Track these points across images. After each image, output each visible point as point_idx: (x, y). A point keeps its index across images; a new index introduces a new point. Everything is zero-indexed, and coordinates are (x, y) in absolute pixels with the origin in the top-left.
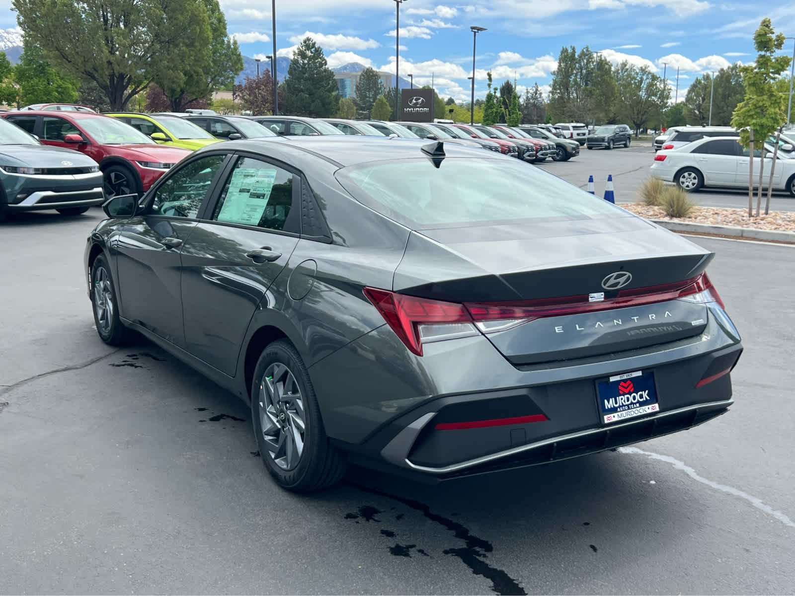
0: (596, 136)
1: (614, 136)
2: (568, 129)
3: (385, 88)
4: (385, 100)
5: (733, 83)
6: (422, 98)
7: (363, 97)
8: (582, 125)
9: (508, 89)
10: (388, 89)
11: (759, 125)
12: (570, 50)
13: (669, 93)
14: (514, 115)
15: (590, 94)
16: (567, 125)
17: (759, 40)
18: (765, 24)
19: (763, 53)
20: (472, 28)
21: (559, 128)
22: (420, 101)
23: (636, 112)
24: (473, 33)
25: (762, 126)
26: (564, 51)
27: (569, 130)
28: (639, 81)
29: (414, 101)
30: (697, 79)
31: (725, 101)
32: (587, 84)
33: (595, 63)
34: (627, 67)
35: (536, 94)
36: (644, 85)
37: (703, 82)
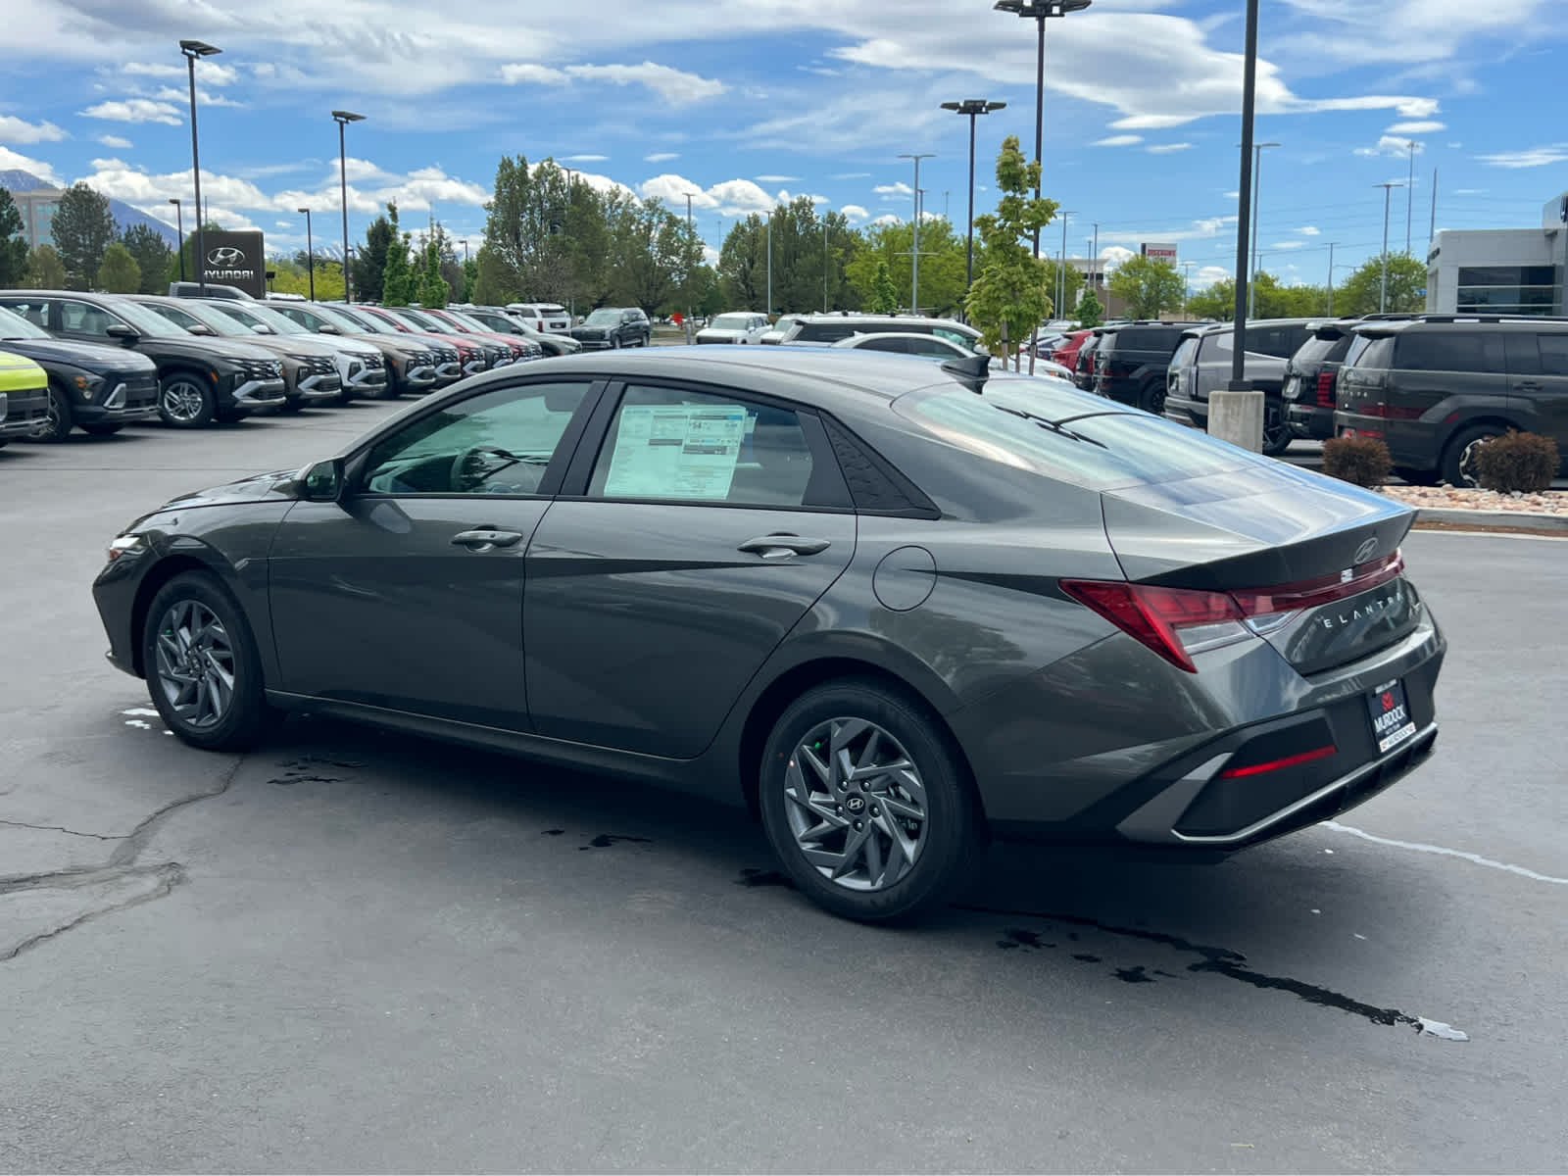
0: (587, 329)
1: (621, 329)
2: (532, 314)
3: (119, 228)
4: (126, 252)
5: (801, 233)
6: (237, 251)
7: (68, 244)
8: (559, 307)
9: (382, 234)
10: (126, 230)
11: (1015, 314)
12: (516, 164)
13: (700, 249)
14: (435, 287)
15: (563, 249)
16: (529, 306)
17: (1006, 172)
18: (1011, 145)
19: (1010, 193)
20: (336, 114)
21: (516, 314)
22: (234, 254)
23: (645, 284)
24: (338, 123)
25: (1019, 316)
26: (506, 165)
27: (535, 316)
28: (645, 227)
29: (220, 256)
30: (738, 223)
31: (790, 266)
32: (553, 230)
33: (565, 191)
34: (620, 199)
35: (440, 244)
36: (655, 234)
37: (748, 229)
